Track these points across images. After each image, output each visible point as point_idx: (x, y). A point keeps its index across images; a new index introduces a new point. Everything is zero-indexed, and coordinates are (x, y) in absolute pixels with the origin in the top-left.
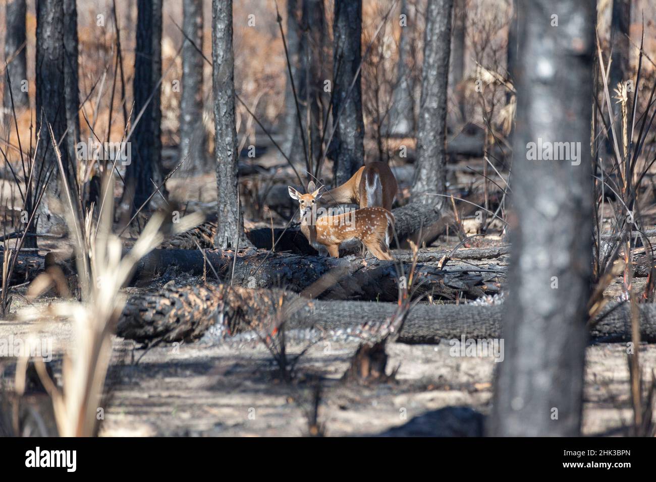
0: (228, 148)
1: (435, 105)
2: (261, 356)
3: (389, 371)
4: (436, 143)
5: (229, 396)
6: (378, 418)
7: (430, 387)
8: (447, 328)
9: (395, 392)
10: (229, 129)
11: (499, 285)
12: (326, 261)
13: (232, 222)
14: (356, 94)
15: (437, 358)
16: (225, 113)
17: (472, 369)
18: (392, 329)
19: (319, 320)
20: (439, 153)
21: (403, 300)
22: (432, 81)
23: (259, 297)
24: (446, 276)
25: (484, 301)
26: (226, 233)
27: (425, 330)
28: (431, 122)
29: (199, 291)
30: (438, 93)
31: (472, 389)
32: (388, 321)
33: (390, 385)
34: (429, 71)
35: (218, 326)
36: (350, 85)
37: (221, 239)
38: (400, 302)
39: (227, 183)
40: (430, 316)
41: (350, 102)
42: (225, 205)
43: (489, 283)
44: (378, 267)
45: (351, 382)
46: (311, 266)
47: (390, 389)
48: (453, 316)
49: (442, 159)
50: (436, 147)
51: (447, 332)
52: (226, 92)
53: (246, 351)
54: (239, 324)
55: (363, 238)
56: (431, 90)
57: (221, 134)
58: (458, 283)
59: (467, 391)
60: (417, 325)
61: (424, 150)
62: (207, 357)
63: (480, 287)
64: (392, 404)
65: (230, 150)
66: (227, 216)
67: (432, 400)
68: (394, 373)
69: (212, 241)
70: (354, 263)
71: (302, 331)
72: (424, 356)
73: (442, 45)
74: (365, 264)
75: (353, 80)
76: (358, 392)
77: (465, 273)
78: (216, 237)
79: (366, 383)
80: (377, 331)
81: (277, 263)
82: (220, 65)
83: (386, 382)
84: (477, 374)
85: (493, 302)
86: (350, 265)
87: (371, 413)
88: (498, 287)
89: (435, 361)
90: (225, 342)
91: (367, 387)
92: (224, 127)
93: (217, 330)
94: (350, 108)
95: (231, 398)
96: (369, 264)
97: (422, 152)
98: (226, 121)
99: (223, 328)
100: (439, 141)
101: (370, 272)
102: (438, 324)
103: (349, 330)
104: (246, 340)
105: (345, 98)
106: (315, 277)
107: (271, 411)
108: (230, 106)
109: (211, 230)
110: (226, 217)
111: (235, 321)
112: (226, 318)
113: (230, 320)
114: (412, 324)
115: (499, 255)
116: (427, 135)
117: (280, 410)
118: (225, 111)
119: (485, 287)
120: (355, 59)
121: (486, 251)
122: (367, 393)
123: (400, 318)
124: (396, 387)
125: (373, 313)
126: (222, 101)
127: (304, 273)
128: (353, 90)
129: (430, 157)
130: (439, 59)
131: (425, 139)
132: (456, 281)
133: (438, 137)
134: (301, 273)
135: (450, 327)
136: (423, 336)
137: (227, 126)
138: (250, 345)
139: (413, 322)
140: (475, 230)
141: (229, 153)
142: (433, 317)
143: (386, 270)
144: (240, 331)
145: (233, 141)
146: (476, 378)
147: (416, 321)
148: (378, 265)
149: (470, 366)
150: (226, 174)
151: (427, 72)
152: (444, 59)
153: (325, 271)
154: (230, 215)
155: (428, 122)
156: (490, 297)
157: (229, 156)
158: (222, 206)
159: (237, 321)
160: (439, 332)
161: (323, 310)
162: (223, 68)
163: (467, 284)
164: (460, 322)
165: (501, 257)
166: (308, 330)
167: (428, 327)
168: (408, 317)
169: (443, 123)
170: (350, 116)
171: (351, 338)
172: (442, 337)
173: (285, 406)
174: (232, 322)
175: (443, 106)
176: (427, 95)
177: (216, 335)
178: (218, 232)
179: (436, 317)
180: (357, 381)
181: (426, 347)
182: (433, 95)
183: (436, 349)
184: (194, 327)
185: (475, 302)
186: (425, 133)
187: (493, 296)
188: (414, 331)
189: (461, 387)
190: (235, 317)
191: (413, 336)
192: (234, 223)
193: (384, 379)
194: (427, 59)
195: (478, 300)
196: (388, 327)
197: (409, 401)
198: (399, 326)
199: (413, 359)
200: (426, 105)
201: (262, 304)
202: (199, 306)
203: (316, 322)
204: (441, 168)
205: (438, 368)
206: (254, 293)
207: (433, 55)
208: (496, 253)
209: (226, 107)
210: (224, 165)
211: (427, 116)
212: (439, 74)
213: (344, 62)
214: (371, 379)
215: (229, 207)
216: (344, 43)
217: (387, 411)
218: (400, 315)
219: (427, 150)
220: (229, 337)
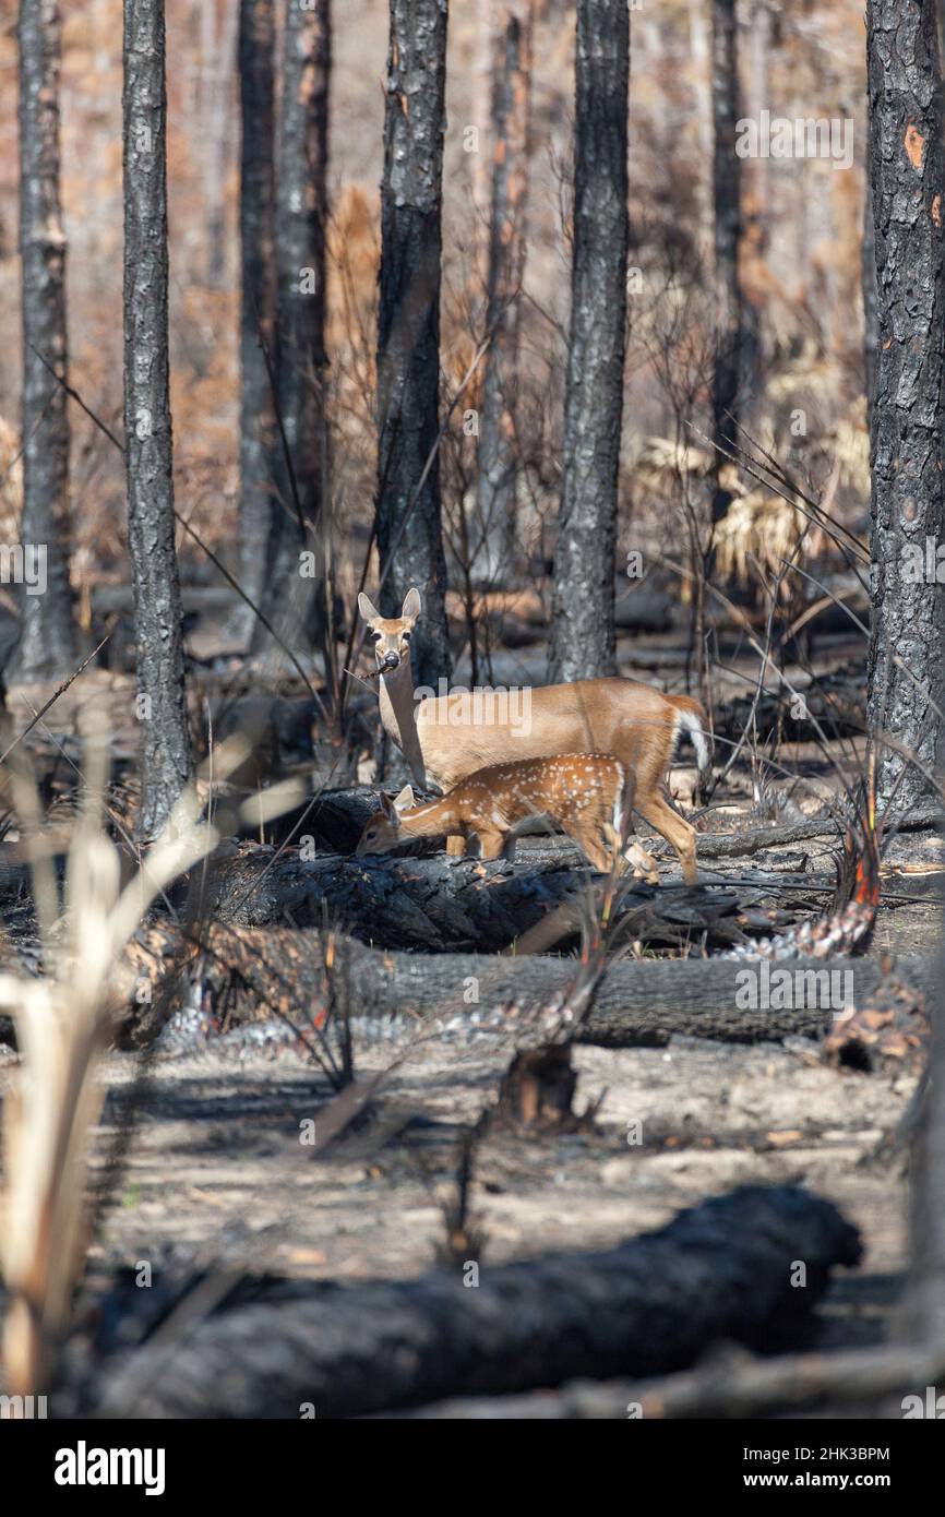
0: (162, 622)
1: (590, 522)
2: (290, 1076)
3: (579, 1106)
4: (594, 605)
5: (236, 1164)
6: (571, 1209)
7: (672, 1142)
8: (683, 1011)
9: (595, 1152)
10: (164, 581)
11: (773, 914)
12: (396, 866)
13: (172, 782)
14: (428, 501)
15: (672, 1077)
16: (155, 545)
17: (755, 1100)
18: (569, 1015)
19: (407, 997)
20: (600, 627)
21: (592, 952)
22: (584, 472)
23: (278, 947)
24: (659, 896)
25: (754, 952)
26: (159, 805)
27: (636, 1015)
28: (584, 560)
29: (149, 936)
30: (597, 496)
31: (762, 1144)
32: (560, 996)
33: (584, 1136)
34: (578, 448)
35: (192, 1012)
36: (415, 481)
37: (147, 820)
38: (585, 959)
39: (161, 698)
40: (645, 986)
41: (416, 520)
42: (157, 746)
43: (751, 910)
44: (509, 878)
45: (499, 1130)
46: (365, 878)
47: (584, 1145)
48: (696, 985)
49: (608, 639)
50: (594, 614)
51: (683, 1018)
52: (155, 501)
53: (255, 1065)
54: (234, 1007)
55: (565, 816)
56: (582, 489)
57: (146, 593)
58: (684, 911)
59: (751, 1148)
60: (618, 1006)
61: (569, 620)
62: (173, 1078)
63: (732, 918)
64: (599, 1179)
65: (165, 628)
66: (160, 769)
67: (683, 1170)
68: (592, 1111)
69: (129, 823)
70: (458, 870)
71: (375, 1022)
72: (644, 1073)
73: (605, 393)
74: (481, 871)
75: (422, 472)
76: (517, 1154)
77: (700, 889)
78: (137, 815)
79: (533, 1134)
80: (536, 1019)
81: (290, 873)
82: (142, 442)
83: (574, 1131)
84: (767, 1112)
85: (773, 953)
86: (449, 875)
87: (554, 1198)
88: (771, 918)
89: (669, 1084)
90: (211, 1047)
91: (534, 1142)
92: (152, 576)
93: (188, 1020)
94: (416, 531)
95: (240, 1170)
96: (491, 872)
97: (563, 624)
98: (156, 563)
99: (201, 1016)
100: (600, 600)
101: (492, 889)
102: (664, 1002)
103: (475, 1018)
104: (254, 1042)
105: (405, 511)
106: (373, 901)
107: (336, 1196)
108: (165, 531)
109: (126, 800)
110: (159, 771)
111: (227, 1000)
112: (209, 993)
113: (215, 998)
114: (606, 1004)
115: (755, 847)
116: (574, 588)
117: (354, 1195)
118: (154, 542)
119: (743, 920)
120: (426, 424)
121: (729, 840)
122: (534, 1155)
123: (586, 991)
124: (597, 1141)
125: (524, 982)
126: (147, 521)
127: (351, 893)
128: (421, 493)
129: (582, 635)
130: (599, 424)
131: (570, 597)
132: (680, 908)
133: (598, 593)
134: (345, 892)
135: (689, 1009)
136: (631, 1030)
137: (159, 575)
138: (264, 1052)
139: (610, 999)
140: (688, 794)
141: (165, 633)
142: (652, 986)
143: (528, 884)
144: (237, 1022)
145: (171, 606)
146: (765, 1120)
147: (617, 997)
148: (510, 873)
149: (751, 1094)
150: (157, 680)
151: (573, 451)
152: (610, 423)
153: (394, 887)
154: (168, 766)
155: (577, 558)
156: (765, 943)
157: (164, 640)
158: (150, 747)
159: (231, 1002)
160: (667, 1019)
161: (416, 975)
162: (150, 449)
163: (704, 914)
164: (712, 997)
165: (761, 852)
166: (386, 1019)
167: (642, 1009)
168: (602, 989)
169: (609, 560)
170: (416, 548)
171: (480, 1036)
172: (673, 1030)
173: (366, 1184)
174: (221, 1003)
175: (609, 524)
176: (573, 500)
177: (187, 1031)
178: (141, 803)
179: (660, 987)
180: (513, 1129)
181: (645, 1053)
182: (587, 501)
183: (667, 1057)
184: (138, 1015)
185: (733, 954)
186: (571, 584)
187: (771, 939)
188: (613, 1018)
189: (736, 1141)
190: (225, 991)
191: (612, 1030)
192: (176, 784)
193: (570, 1124)
194: (572, 422)
195: (740, 949)
196: (560, 1010)
197: (634, 1172)
198: (584, 1008)
199: (623, 1079)
200: (572, 522)
201: (285, 963)
202: (149, 968)
203: (401, 1000)
204: (604, 657)
205: (681, 1099)
206: (266, 938)
207: (586, 414)
208: (750, 845)
209: (155, 533)
210: (153, 660)
211: (573, 546)
212: (598, 455)
213: (401, 433)
214: (542, 1125)
215: (164, 751)
216: (402, 392)
217: (587, 1194)
218: (584, 985)
219: (575, 620)
220: (216, 1036)
